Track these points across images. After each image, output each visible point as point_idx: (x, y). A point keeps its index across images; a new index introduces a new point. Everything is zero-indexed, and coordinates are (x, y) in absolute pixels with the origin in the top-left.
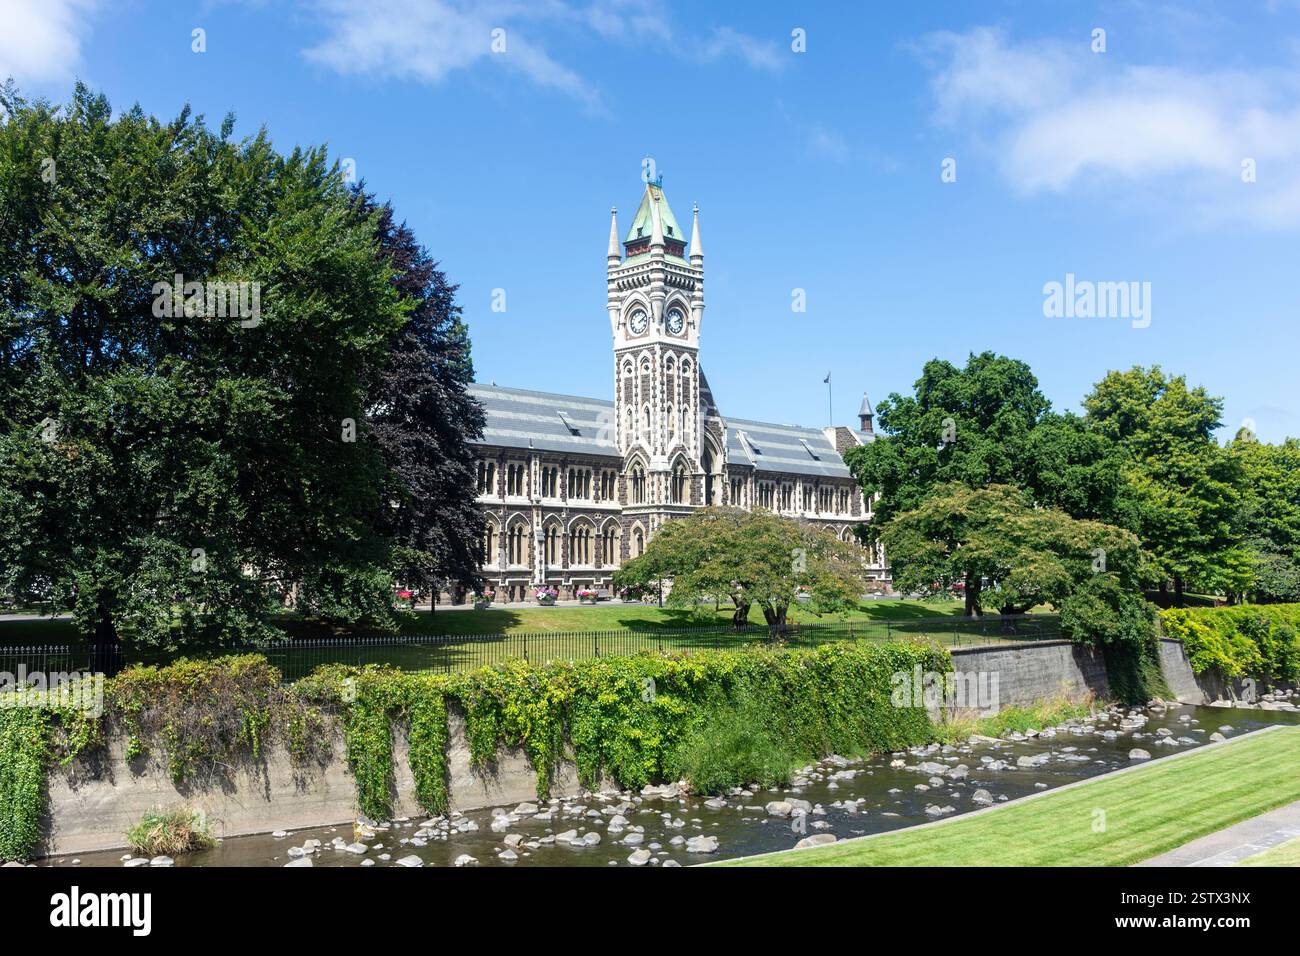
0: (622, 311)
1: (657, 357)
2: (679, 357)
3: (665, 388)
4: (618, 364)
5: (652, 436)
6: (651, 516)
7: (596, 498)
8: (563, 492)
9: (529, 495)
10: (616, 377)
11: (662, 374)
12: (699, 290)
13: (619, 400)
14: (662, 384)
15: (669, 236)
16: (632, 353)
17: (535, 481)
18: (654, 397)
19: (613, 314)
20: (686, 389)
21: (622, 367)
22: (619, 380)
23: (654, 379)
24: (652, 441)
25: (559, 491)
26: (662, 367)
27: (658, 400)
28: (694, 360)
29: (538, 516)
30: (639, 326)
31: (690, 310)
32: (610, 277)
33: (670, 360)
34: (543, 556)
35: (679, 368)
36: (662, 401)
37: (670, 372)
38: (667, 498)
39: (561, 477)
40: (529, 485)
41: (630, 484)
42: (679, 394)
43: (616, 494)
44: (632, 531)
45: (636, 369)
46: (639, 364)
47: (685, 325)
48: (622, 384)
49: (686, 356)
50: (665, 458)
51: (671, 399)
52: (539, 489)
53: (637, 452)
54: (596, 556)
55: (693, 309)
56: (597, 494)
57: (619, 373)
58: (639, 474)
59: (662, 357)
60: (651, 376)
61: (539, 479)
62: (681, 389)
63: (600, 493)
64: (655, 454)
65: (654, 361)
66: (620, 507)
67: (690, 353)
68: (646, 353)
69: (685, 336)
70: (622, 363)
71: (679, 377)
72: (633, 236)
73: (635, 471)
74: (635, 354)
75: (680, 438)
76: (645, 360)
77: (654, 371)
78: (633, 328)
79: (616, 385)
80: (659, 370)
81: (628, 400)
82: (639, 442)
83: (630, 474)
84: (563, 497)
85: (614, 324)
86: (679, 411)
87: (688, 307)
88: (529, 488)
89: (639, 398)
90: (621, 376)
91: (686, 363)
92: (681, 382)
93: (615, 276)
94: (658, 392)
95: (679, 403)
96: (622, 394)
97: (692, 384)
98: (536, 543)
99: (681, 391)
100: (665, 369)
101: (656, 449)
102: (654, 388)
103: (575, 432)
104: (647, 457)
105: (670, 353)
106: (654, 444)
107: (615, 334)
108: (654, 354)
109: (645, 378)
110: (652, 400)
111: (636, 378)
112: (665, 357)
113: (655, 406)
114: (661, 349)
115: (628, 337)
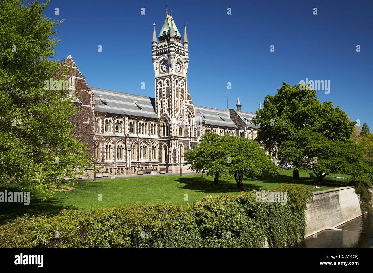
0: (158, 63)
1: (172, 80)
2: (180, 81)
3: (175, 92)
4: (156, 83)
5: (171, 110)
6: (170, 141)
7: (149, 134)
8: (137, 132)
9: (124, 133)
10: (156, 88)
11: (174, 87)
12: (187, 56)
13: (157, 97)
14: (174, 90)
15: (176, 35)
16: (162, 79)
17: (127, 127)
18: (171, 95)
19: (155, 64)
20: (182, 93)
21: (158, 84)
22: (157, 89)
23: (171, 89)
24: (170, 113)
25: (135, 131)
26: (174, 84)
27: (173, 97)
28: (185, 82)
29: (128, 141)
30: (165, 69)
31: (184, 63)
32: (153, 50)
33: (177, 81)
34: (130, 156)
35: (180, 85)
36: (174, 97)
37: (177, 86)
38: (176, 134)
39: (136, 126)
40: (124, 129)
41: (162, 129)
42: (180, 95)
43: (156, 133)
44: (162, 146)
45: (164, 85)
46: (165, 83)
47: (182, 69)
48: (158, 91)
49: (182, 80)
50: (175, 119)
51: (177, 96)
52: (129, 131)
53: (164, 117)
54: (149, 156)
55: (185, 63)
56: (149, 132)
57: (157, 87)
58: (165, 125)
59: (174, 80)
60: (170, 87)
61: (129, 127)
62: (181, 93)
63: (150, 132)
64: (172, 117)
65: (171, 82)
66: (158, 138)
67: (184, 79)
68: (167, 79)
69: (182, 73)
70: (158, 83)
71: (180, 88)
72: (161, 35)
73: (164, 124)
74: (163, 79)
75: (180, 111)
76: (168, 81)
77: (171, 86)
78: (162, 70)
79: (156, 91)
80: (173, 85)
81: (161, 96)
82: (165, 113)
83: (162, 125)
84: (137, 134)
85: (155, 68)
86: (180, 101)
87: (183, 61)
88: (125, 130)
89: (165, 96)
90: (158, 88)
91: (183, 83)
92: (181, 90)
93: (155, 50)
94: (173, 93)
95: (180, 98)
96: (158, 95)
97: (185, 91)
98: (128, 151)
99: (181, 94)
100: (175, 85)
101: (172, 115)
102: (171, 92)
103: (141, 108)
104: (169, 118)
105: (177, 79)
106: (171, 114)
107: (155, 72)
108: (171, 79)
109: (168, 89)
110: (170, 97)
111: (164, 88)
112: (175, 80)
113: (172, 99)
114: (174, 77)
115: (160, 73)
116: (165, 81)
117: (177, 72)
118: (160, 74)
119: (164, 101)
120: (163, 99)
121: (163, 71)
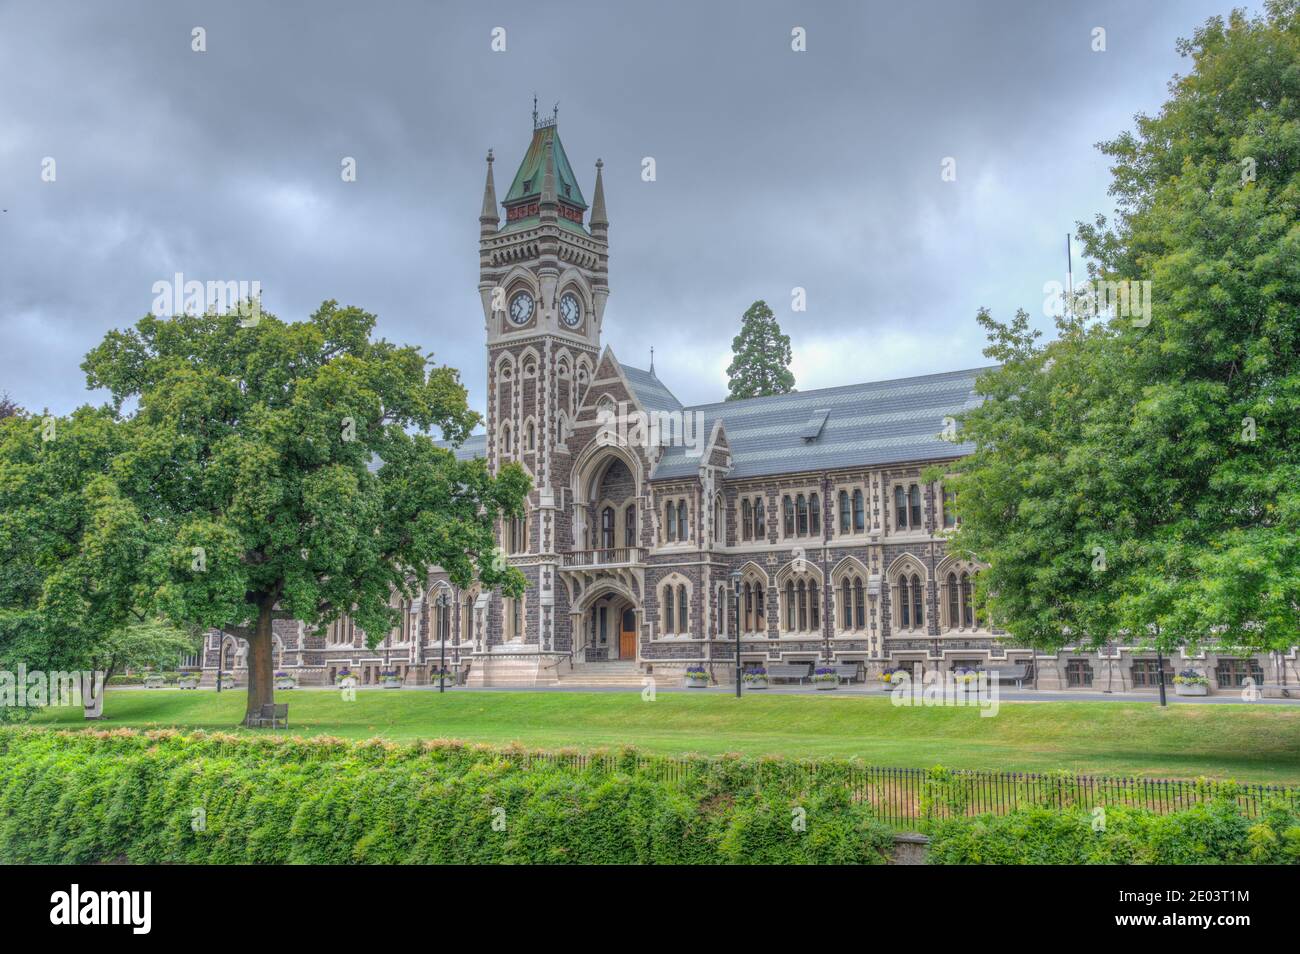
116: (521, 358)
117: (563, 327)
118: (504, 332)
119: (516, 428)
120: (513, 422)
121: (516, 321)
